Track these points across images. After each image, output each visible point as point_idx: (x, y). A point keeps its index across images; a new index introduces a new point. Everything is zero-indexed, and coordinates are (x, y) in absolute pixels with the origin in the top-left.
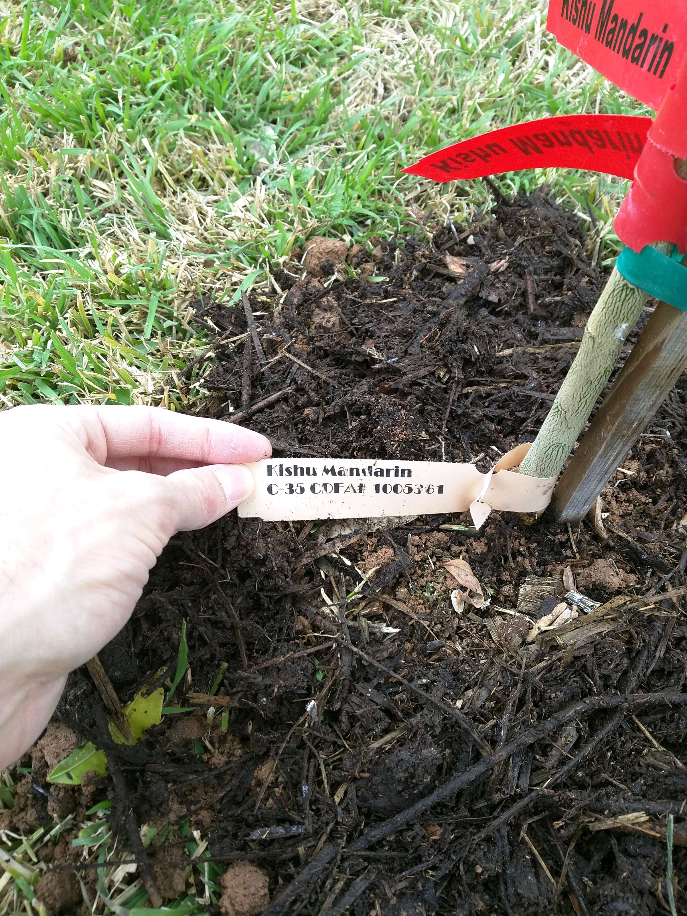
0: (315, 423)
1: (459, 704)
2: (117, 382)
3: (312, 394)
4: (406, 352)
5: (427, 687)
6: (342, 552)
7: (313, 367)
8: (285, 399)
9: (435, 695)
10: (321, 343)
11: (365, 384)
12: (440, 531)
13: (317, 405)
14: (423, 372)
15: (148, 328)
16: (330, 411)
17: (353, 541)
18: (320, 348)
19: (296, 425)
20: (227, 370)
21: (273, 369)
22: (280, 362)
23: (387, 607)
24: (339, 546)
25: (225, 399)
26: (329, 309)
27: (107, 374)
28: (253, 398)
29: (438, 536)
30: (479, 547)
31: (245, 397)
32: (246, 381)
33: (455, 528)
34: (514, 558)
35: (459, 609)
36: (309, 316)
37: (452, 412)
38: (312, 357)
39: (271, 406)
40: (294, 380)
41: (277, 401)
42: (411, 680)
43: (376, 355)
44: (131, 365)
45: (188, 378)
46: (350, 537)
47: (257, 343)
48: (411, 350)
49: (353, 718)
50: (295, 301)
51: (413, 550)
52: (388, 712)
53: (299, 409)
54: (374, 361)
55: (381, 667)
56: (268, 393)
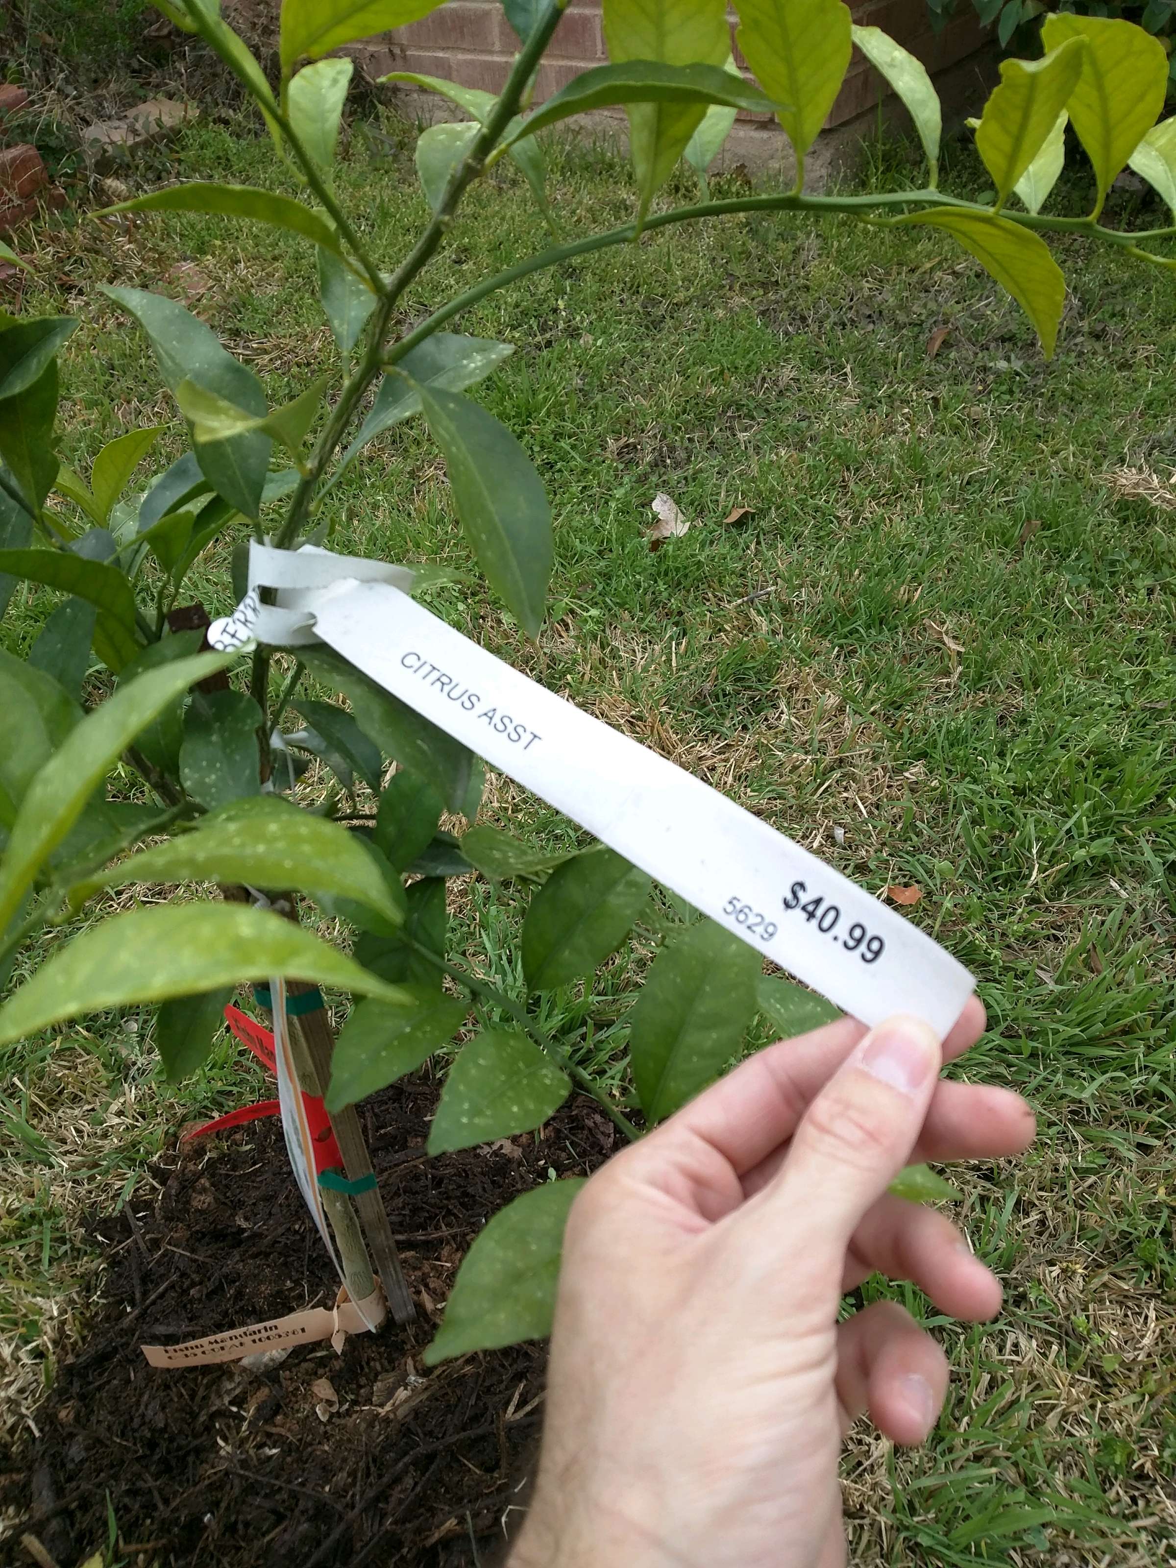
0: (200, 1300)
1: (327, 1489)
2: (25, 1316)
3: (194, 1276)
4: (270, 1214)
5: (302, 1484)
6: (231, 1403)
7: (193, 1251)
8: (172, 1287)
9: (308, 1490)
10: (197, 1228)
11: (236, 1254)
12: (306, 1360)
13: (201, 1283)
14: (280, 1230)
15: (46, 1255)
16: (210, 1285)
17: (237, 1391)
18: (197, 1232)
19: (185, 1306)
20: (120, 1276)
21: (159, 1263)
22: (164, 1255)
23: (269, 1435)
24: (226, 1400)
25: (121, 1302)
26: (204, 1190)
27: (15, 1312)
28: (145, 1294)
29: (305, 1365)
30: (337, 1365)
31: (138, 1296)
32: (136, 1281)
33: (319, 1354)
34: (368, 1363)
35: (324, 1418)
36: (188, 1202)
37: (310, 1256)
38: (192, 1242)
39: (161, 1296)
40: (177, 1268)
41: (166, 1290)
42: (289, 1482)
43: (244, 1225)
44: (34, 1296)
45: (88, 1291)
46: (234, 1389)
47: (142, 1245)
48: (274, 1211)
49: (247, 1525)
50: (173, 1192)
51: (285, 1383)
52: (274, 1511)
53: (185, 1292)
54: (244, 1230)
55: (265, 1480)
56: (157, 1285)
